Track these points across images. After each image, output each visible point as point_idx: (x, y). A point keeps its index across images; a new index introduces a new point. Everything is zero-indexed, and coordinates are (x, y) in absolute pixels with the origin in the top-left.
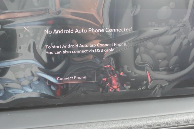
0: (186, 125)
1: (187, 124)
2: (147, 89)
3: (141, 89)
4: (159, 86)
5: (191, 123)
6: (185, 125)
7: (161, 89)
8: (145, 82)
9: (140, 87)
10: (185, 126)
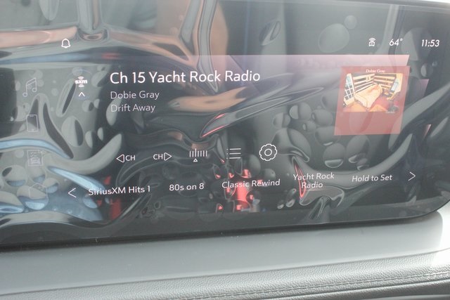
0: (381, 286)
1: (382, 283)
2: (297, 205)
3: (285, 206)
4: (325, 199)
5: (391, 282)
6: (378, 287)
7: (328, 206)
8: (294, 191)
9: (282, 201)
10: (379, 289)
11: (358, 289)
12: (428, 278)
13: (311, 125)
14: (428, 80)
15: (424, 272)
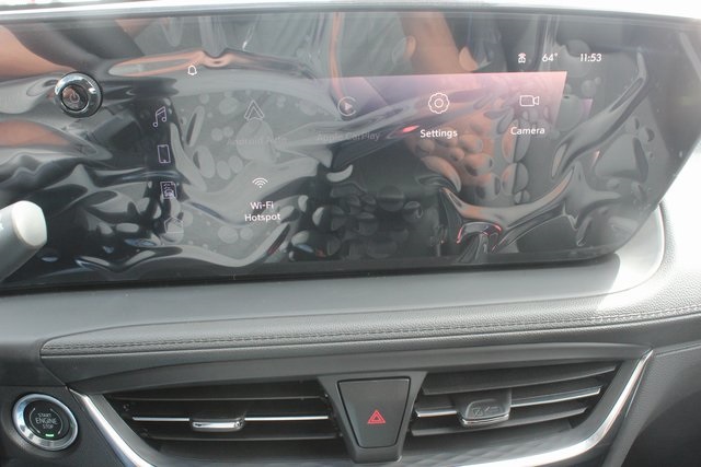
5: (549, 325)
11: (510, 331)
12: (593, 322)
13: (459, 152)
14: (591, 101)
15: (588, 316)
